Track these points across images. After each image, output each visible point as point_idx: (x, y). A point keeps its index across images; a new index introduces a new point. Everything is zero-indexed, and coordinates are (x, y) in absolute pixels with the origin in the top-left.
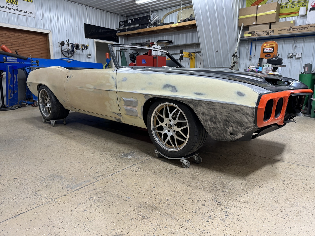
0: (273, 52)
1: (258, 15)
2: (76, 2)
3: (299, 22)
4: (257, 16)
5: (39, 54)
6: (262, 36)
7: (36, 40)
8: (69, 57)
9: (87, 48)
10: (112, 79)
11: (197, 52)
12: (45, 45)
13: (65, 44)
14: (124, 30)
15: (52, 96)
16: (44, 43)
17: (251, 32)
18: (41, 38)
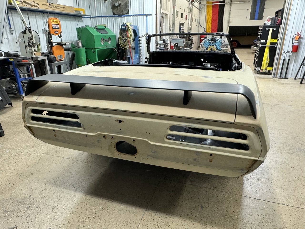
0: (59, 29)
6: (30, 7)
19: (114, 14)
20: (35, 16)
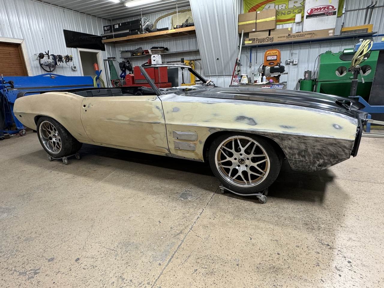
0: (276, 60)
1: (258, 21)
2: (49, 3)
3: (296, 29)
4: (256, 23)
5: (11, 70)
6: (263, 43)
7: (5, 53)
8: (51, 71)
9: (71, 60)
10: (157, 110)
11: (196, 60)
12: (18, 58)
13: (45, 56)
14: (111, 37)
15: (61, 130)
16: (17, 56)
17: (251, 39)
18: (11, 49)
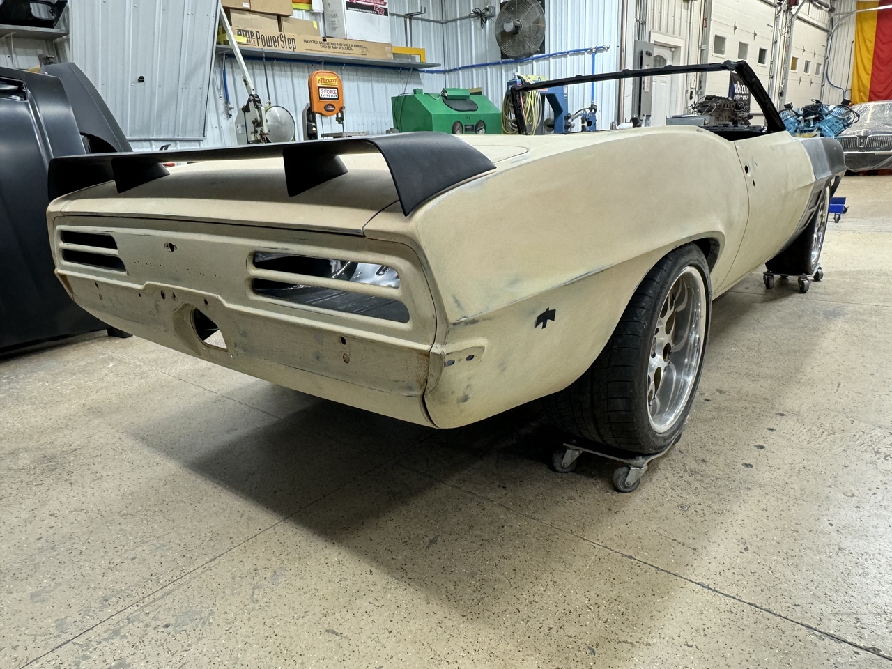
0: (337, 99)
6: (273, 48)
17: (243, 31)
19: (504, 56)
20: (289, 73)
